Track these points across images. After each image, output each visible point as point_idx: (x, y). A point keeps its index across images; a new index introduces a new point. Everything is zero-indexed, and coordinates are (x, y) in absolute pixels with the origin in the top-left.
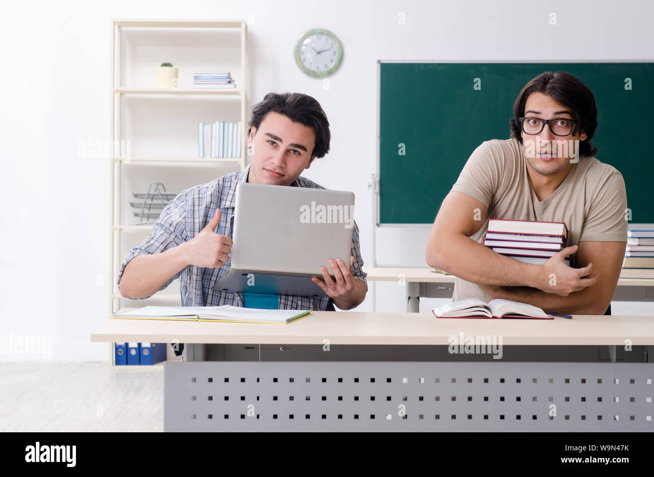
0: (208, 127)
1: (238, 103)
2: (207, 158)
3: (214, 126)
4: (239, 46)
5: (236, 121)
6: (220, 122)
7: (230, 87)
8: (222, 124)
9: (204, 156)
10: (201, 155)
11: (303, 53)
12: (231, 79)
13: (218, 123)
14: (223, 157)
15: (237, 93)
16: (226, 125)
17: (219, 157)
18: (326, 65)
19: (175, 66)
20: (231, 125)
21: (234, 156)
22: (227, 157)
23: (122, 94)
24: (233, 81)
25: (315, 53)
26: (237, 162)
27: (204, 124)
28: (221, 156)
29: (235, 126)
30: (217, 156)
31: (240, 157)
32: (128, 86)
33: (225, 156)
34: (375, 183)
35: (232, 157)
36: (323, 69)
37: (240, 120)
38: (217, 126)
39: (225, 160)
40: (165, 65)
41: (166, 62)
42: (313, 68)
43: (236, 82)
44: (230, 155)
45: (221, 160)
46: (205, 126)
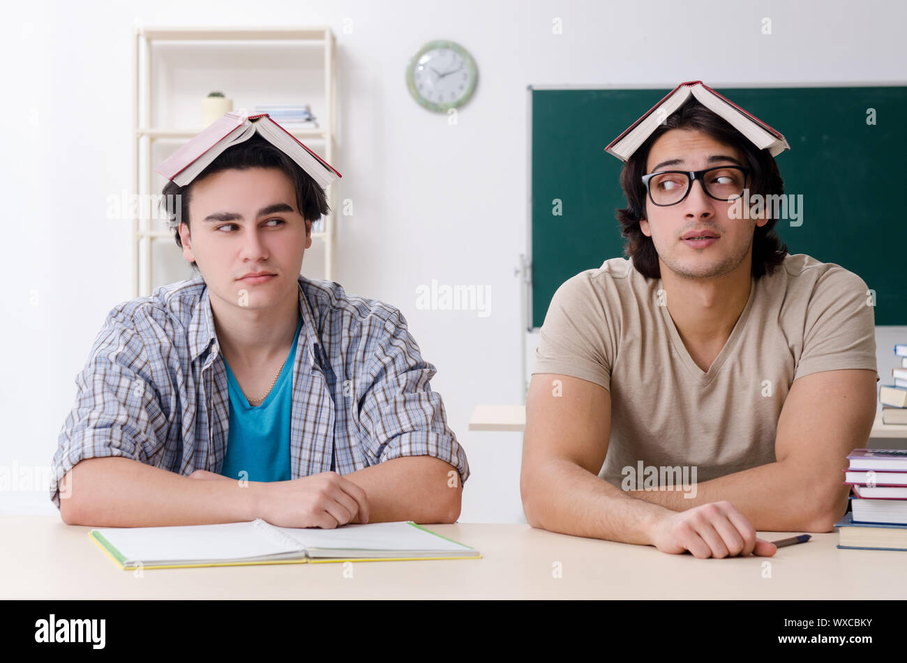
4: (322, 66)
7: (308, 128)
11: (419, 76)
12: (311, 115)
15: (319, 136)
18: (453, 94)
19: (228, 96)
23: (152, 139)
24: (315, 119)
25: (436, 76)
31: (325, 230)
32: (161, 128)
34: (525, 268)
36: (448, 99)
40: (214, 95)
41: (215, 90)
42: (434, 99)
43: (318, 121)
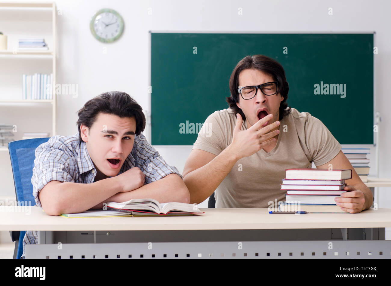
0: (29, 78)
1: (51, 61)
2: (29, 99)
3: (33, 77)
4: (51, 20)
5: (49, 73)
6: (38, 74)
7: (44, 50)
8: (39, 76)
9: (26, 98)
10: (24, 97)
11: (96, 25)
12: (45, 44)
13: (36, 75)
14: (40, 99)
15: (49, 54)
16: (42, 76)
17: (37, 99)
19: (5, 34)
20: (45, 76)
21: (48, 98)
22: (43, 99)
24: (47, 45)
25: (104, 26)
26: (50, 103)
27: (26, 76)
28: (38, 98)
29: (49, 77)
30: (36, 98)
31: (52, 98)
33: (42, 98)
34: (148, 117)
35: (46, 98)
36: (110, 37)
37: (52, 72)
38: (36, 77)
39: (42, 101)
42: (103, 36)
43: (49, 47)
44: (45, 98)
45: (38, 101)
46: (27, 77)
